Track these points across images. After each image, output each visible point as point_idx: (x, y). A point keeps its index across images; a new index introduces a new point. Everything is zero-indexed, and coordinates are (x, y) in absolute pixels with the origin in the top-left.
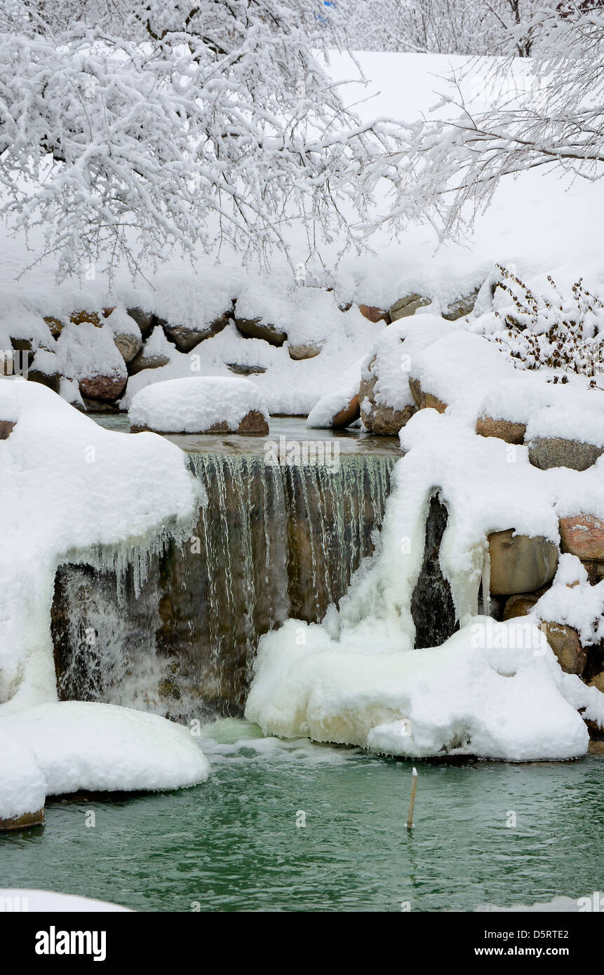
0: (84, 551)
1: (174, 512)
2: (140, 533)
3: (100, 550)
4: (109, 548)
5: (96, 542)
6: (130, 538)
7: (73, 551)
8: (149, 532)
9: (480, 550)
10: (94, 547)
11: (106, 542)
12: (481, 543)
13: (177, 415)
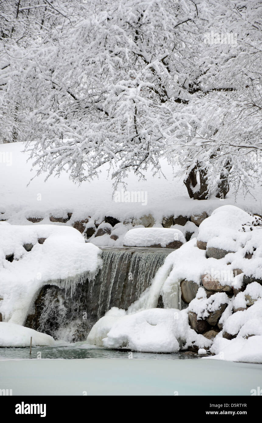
0: (55, 281)
1: (89, 270)
2: (73, 276)
3: (61, 281)
4: (63, 280)
5: (59, 278)
6: (69, 277)
7: (50, 281)
8: (77, 276)
9: (176, 285)
10: (58, 280)
11: (62, 278)
12: (176, 283)
13: (133, 240)
